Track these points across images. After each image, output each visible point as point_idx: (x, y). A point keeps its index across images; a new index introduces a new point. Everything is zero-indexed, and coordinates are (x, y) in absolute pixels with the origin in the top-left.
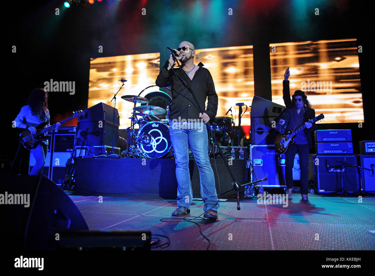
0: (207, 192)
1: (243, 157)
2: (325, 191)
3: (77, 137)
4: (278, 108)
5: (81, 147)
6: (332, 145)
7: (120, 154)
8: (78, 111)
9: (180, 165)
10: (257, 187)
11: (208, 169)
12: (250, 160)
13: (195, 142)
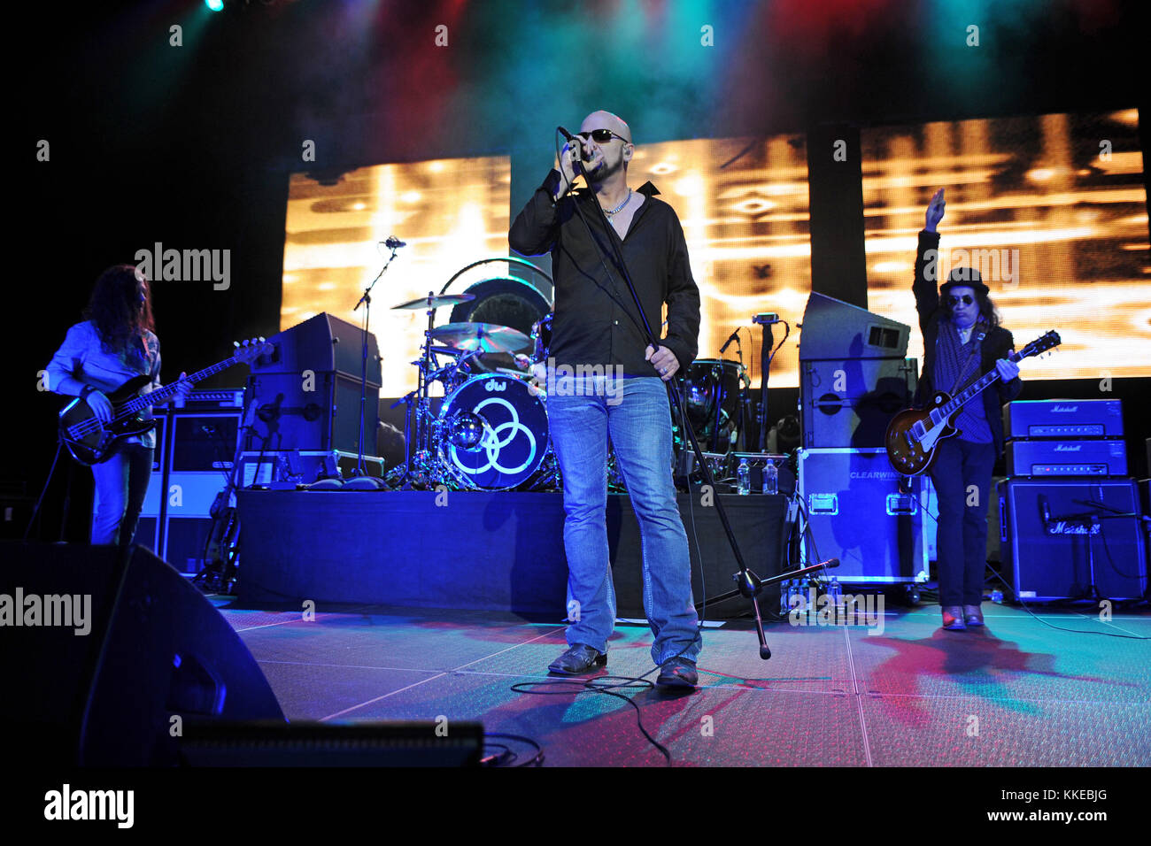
0: (664, 599)
1: (777, 488)
2: (1037, 595)
3: (246, 424)
4: (887, 331)
5: (258, 454)
6: (1059, 448)
7: (384, 478)
8: (251, 340)
9: (581, 512)
10: (822, 582)
11: (671, 525)
12: (798, 496)
13: (634, 438)
